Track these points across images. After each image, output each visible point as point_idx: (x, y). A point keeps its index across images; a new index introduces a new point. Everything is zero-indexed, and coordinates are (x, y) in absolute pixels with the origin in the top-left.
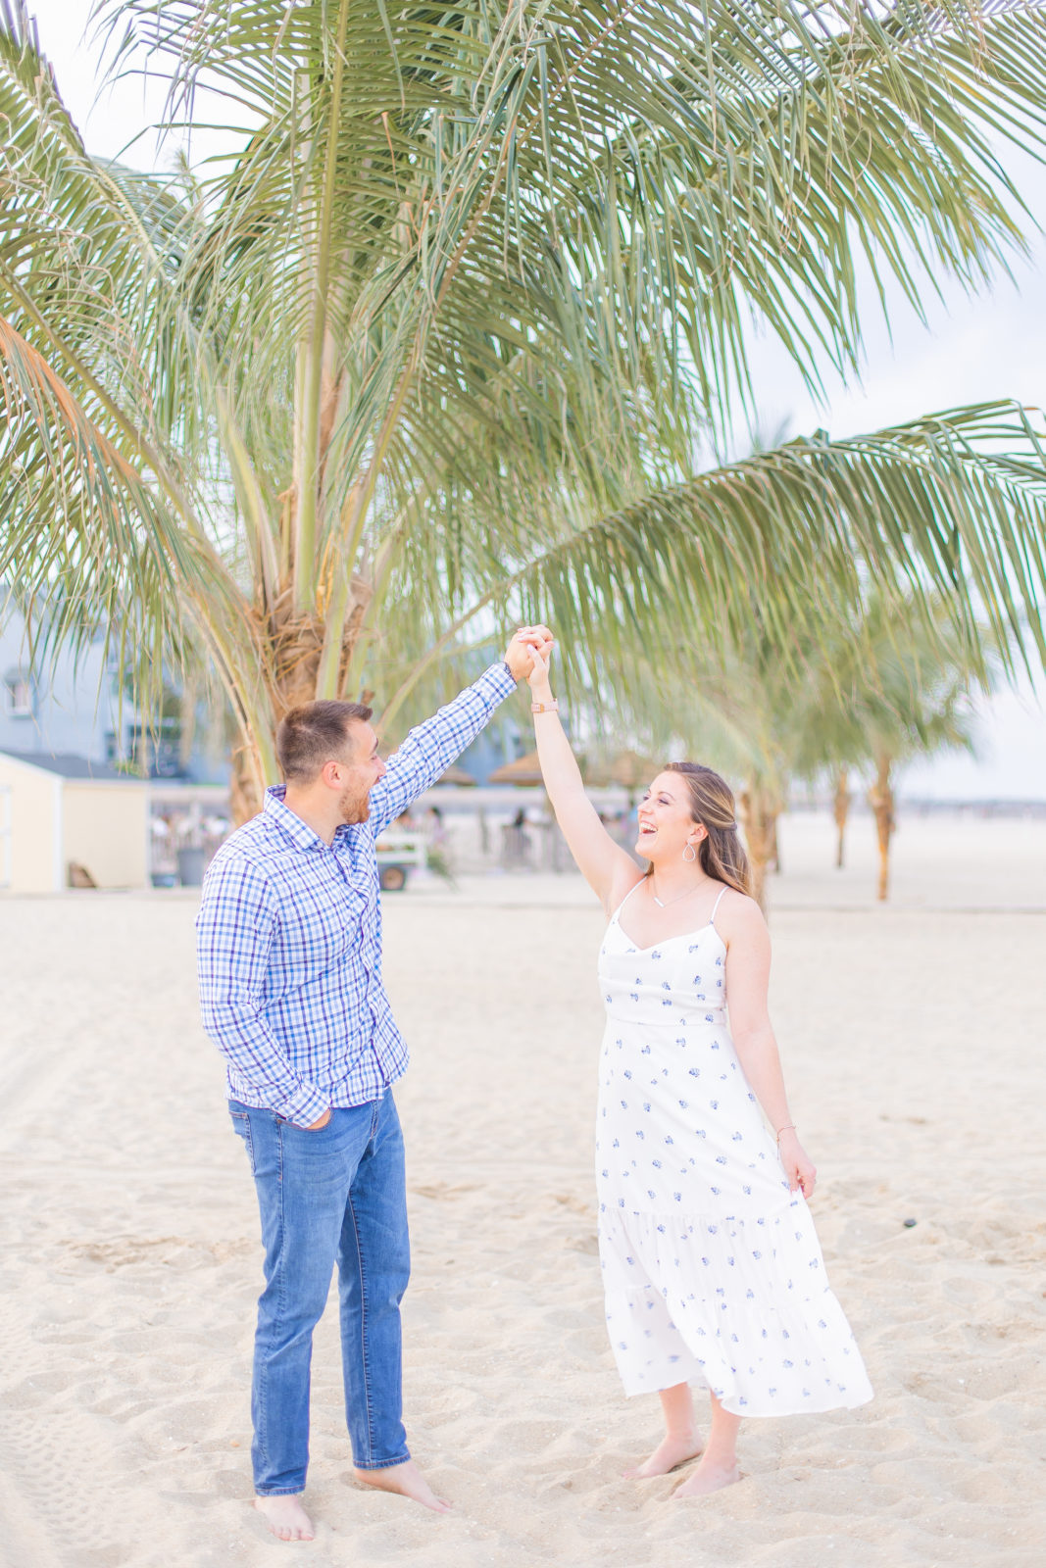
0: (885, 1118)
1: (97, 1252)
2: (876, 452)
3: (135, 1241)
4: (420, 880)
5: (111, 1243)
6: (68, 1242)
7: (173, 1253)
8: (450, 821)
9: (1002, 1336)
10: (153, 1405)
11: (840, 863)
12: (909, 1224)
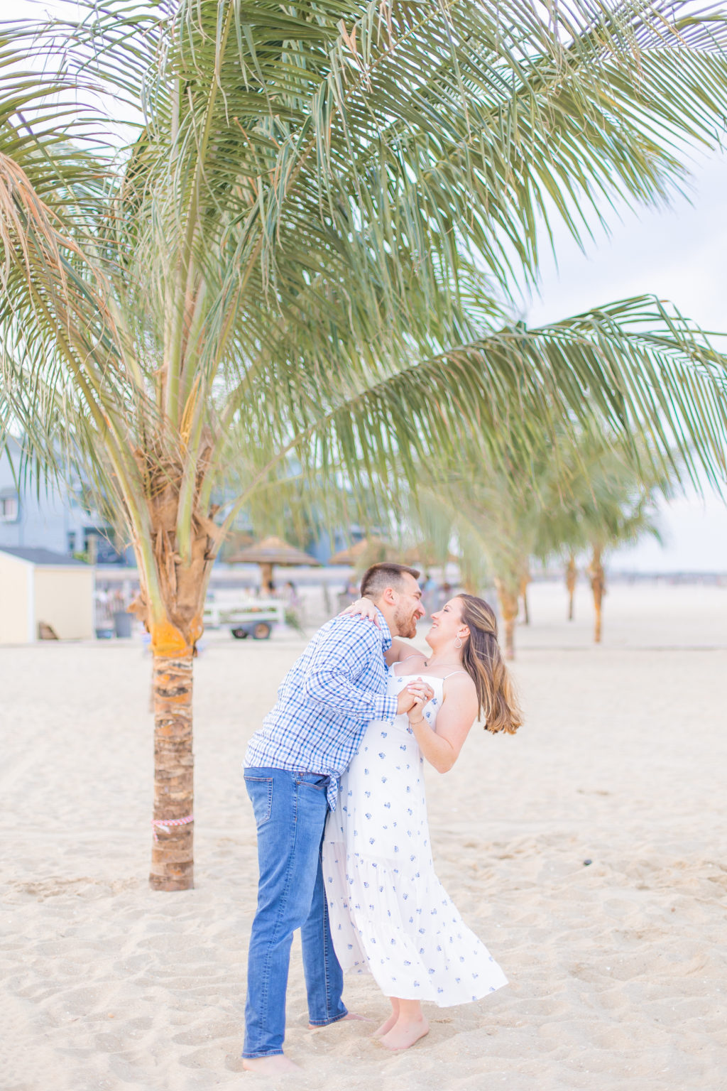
0: (581, 792)
1: (33, 888)
2: (560, 335)
3: (59, 880)
4: (280, 631)
5: (44, 882)
6: (14, 882)
7: (83, 888)
8: (302, 591)
9: (640, 937)
10: (59, 991)
11: (571, 617)
12: (587, 863)
